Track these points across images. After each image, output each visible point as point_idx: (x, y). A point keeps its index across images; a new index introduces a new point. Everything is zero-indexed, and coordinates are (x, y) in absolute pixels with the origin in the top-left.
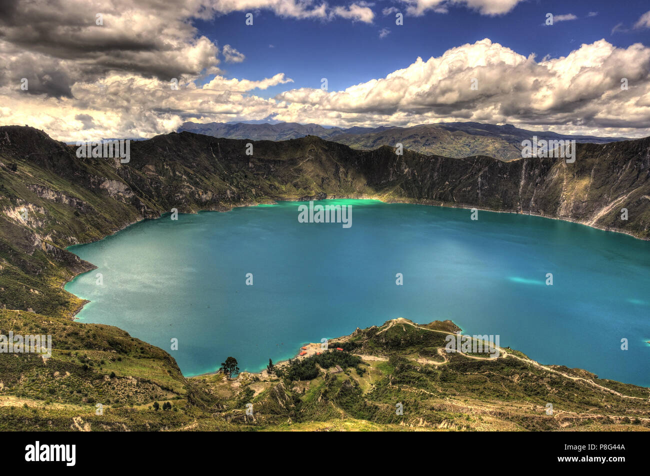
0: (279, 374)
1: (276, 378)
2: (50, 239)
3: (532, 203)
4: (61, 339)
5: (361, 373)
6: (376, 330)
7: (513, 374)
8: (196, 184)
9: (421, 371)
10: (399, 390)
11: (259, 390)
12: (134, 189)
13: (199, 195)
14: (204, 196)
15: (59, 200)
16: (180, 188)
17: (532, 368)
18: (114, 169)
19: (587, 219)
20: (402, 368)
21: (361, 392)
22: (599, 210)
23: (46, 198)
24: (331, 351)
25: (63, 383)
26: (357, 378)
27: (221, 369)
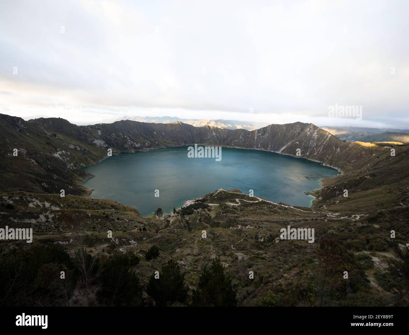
0: (178, 213)
1: (177, 215)
2: (73, 165)
3: (259, 146)
4: (92, 206)
5: (209, 210)
6: (213, 194)
7: (265, 206)
8: (133, 141)
9: (232, 208)
10: (226, 216)
11: (172, 220)
12: (107, 144)
13: (135, 145)
14: (137, 145)
15: (75, 149)
16: (127, 142)
17: (271, 204)
18: (98, 135)
19: (278, 151)
20: (225, 207)
21: (211, 217)
22: (282, 148)
23: (70, 148)
24: (197, 203)
25: (98, 224)
26: (208, 212)
27: (155, 213)
